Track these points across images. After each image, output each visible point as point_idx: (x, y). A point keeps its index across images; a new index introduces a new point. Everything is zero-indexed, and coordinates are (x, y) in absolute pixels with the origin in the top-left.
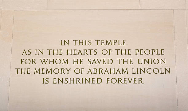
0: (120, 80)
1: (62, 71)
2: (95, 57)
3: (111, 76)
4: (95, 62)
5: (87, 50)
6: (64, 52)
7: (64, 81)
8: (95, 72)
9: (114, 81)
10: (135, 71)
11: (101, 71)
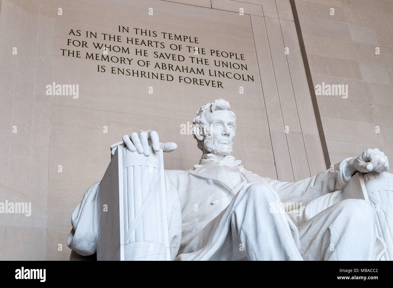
0: (195, 81)
1: (122, 60)
2: (163, 51)
3: (184, 75)
4: (163, 56)
5: (153, 42)
6: (124, 39)
7: (125, 72)
8: (164, 68)
9: (188, 80)
10: (213, 73)
11: (171, 67)
